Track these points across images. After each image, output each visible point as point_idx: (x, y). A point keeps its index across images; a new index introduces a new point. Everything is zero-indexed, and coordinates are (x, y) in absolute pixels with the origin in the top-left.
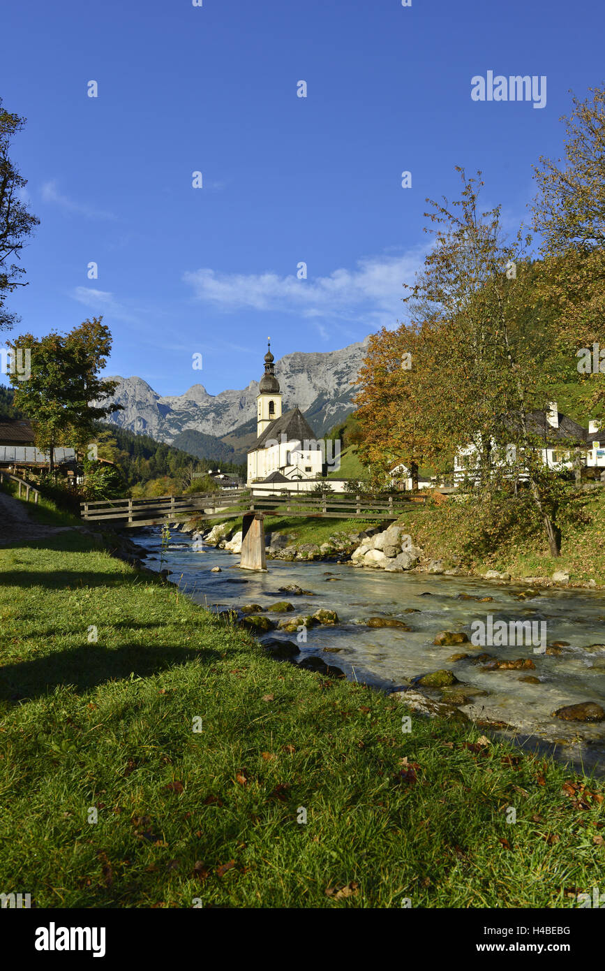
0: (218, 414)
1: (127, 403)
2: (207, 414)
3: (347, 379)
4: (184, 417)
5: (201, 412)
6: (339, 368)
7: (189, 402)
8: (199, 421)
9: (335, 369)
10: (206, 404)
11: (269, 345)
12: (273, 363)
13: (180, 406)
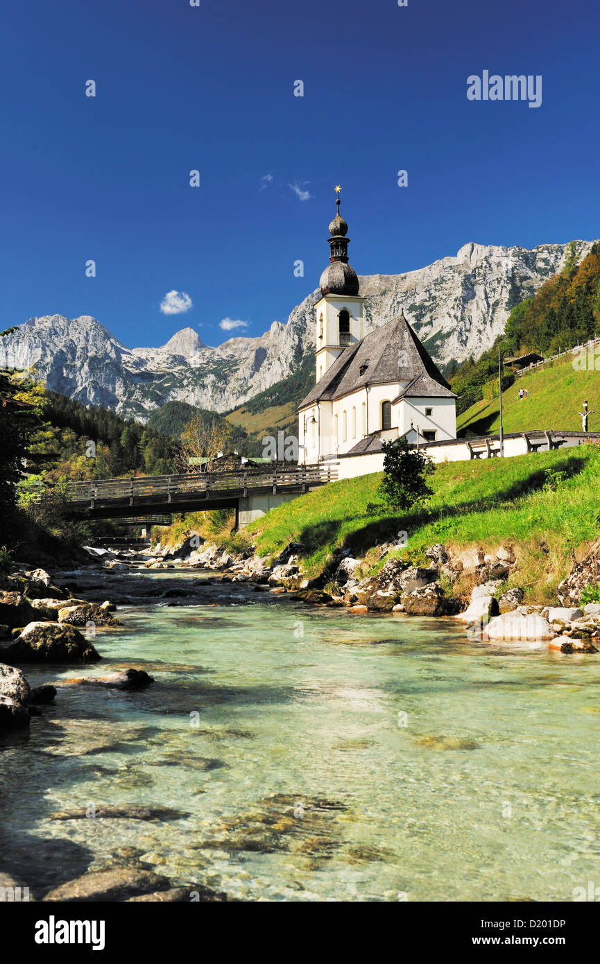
0: (223, 377)
1: (74, 359)
2: (202, 376)
3: (431, 317)
4: (165, 382)
5: (193, 373)
6: (418, 300)
7: (174, 357)
8: (190, 388)
9: (410, 301)
10: (200, 361)
11: (339, 203)
12: (347, 236)
13: (158, 364)
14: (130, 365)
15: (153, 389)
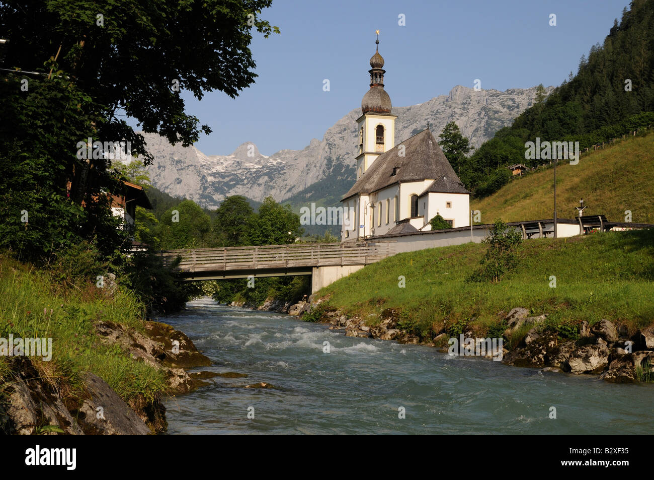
2: (258, 177)
4: (231, 180)
5: (251, 175)
7: (238, 162)
8: (249, 185)
9: (414, 127)
10: (257, 166)
11: (377, 43)
12: (383, 69)
13: (226, 167)
14: (205, 167)
15: (222, 186)
